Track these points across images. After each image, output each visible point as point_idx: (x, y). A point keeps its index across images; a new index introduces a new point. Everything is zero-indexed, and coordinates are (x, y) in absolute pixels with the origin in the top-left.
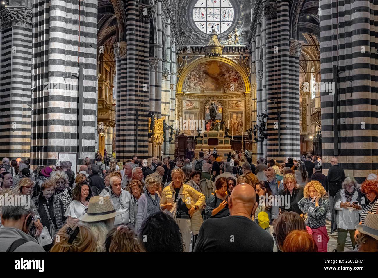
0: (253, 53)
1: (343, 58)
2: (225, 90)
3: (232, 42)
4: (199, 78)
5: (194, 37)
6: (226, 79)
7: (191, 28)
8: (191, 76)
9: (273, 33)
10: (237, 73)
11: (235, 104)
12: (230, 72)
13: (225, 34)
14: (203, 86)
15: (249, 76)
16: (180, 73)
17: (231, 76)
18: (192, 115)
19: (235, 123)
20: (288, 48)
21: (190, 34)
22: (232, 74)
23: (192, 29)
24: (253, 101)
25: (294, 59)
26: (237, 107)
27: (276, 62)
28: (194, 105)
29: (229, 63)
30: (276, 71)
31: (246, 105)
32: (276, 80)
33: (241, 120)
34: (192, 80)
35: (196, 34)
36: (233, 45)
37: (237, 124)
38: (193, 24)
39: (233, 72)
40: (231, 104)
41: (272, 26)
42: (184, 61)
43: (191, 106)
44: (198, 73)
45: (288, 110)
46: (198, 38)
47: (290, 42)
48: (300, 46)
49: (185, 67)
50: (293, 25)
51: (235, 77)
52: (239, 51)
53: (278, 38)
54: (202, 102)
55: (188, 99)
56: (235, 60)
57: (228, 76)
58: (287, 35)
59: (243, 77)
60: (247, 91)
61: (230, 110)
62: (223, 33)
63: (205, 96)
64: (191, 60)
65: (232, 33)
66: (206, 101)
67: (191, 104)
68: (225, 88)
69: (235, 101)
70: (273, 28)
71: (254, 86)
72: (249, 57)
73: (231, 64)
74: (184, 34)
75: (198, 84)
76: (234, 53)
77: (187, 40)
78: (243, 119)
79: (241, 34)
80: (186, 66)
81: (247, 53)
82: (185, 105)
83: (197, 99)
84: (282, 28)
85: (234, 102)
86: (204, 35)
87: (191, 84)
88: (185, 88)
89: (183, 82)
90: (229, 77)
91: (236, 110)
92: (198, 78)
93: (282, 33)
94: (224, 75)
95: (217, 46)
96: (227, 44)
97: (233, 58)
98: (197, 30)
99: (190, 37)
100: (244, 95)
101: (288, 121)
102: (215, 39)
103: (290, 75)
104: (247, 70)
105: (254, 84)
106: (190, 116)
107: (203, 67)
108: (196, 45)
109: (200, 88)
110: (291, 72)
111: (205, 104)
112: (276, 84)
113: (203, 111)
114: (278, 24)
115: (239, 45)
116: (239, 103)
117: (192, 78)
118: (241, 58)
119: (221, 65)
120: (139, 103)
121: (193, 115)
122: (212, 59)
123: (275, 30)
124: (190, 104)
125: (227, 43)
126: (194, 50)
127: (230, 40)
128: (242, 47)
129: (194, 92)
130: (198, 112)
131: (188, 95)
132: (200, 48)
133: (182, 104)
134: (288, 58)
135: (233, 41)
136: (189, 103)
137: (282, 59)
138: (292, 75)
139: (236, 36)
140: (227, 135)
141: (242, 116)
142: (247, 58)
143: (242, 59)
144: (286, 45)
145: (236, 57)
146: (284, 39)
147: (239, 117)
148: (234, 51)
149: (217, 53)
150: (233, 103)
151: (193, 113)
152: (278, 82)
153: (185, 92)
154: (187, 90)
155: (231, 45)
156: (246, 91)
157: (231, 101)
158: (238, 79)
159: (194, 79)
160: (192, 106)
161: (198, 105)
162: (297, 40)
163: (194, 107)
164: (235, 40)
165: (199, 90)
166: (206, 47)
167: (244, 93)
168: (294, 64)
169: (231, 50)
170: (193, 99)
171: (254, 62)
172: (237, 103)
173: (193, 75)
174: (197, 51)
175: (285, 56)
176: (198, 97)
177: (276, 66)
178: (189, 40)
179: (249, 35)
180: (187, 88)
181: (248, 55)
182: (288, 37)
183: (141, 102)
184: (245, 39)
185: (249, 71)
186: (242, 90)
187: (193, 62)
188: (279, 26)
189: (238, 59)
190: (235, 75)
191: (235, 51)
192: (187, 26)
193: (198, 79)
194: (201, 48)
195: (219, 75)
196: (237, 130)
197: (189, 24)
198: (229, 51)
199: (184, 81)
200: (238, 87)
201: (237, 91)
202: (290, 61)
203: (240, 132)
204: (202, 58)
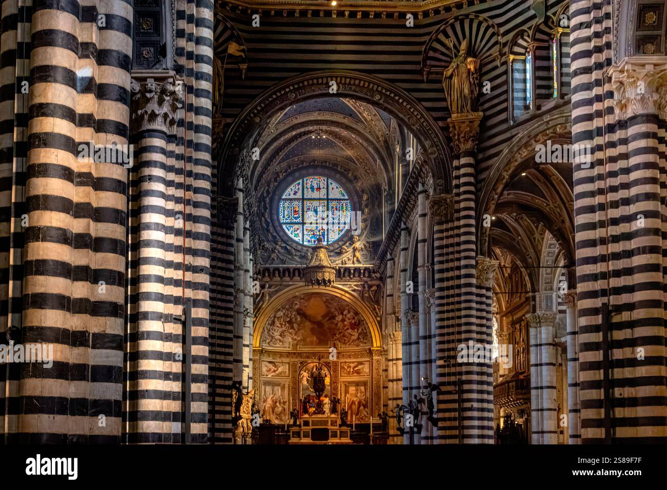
0: (389, 280)
1: (617, 291)
2: (334, 344)
3: (349, 260)
4: (290, 322)
5: (280, 250)
6: (337, 324)
7: (275, 234)
8: (276, 320)
9: (447, 246)
10: (356, 313)
11: (353, 369)
12: (344, 313)
13: (336, 246)
14: (295, 337)
15: (379, 319)
16: (257, 313)
17: (347, 320)
18: (276, 388)
19: (353, 403)
20: (474, 271)
21: (274, 245)
22: (348, 316)
23: (277, 237)
24: (391, 363)
25: (484, 292)
26: (356, 374)
27: (453, 296)
28: (280, 370)
29: (344, 297)
30: (453, 311)
31: (374, 371)
32: (453, 326)
33: (364, 397)
34: (278, 327)
35: (284, 245)
36: (349, 265)
37: (356, 403)
38: (279, 229)
39: (349, 312)
40: (346, 367)
41: (445, 234)
42: (263, 293)
43: (274, 371)
44: (288, 314)
45: (475, 377)
46: (289, 252)
47: (477, 262)
48: (494, 269)
49: (265, 304)
50: (482, 234)
51: (353, 321)
52: (362, 276)
53: (457, 256)
54: (294, 364)
55: (270, 359)
56: (354, 290)
57: (340, 319)
58: (472, 250)
59: (368, 321)
60: (375, 345)
61: (344, 378)
62: (331, 245)
63: (300, 355)
64: (277, 291)
65: (348, 244)
66: (301, 363)
67: (276, 369)
68: (336, 340)
69: (353, 363)
70: (447, 237)
71: (392, 336)
72: (378, 286)
73: (346, 299)
74: (263, 246)
75: (286, 334)
76: (351, 279)
77: (269, 257)
78: (368, 394)
79: (365, 245)
80: (267, 302)
81: (375, 280)
82: (264, 369)
83: (286, 360)
84: (463, 238)
85: (352, 365)
86: (299, 248)
87: (276, 334)
88: (266, 341)
89: (261, 330)
90: (343, 320)
91: (355, 378)
92: (287, 322)
93: (463, 247)
94: (334, 317)
95: (328, 267)
96: (339, 264)
97: (349, 287)
98: (285, 238)
99: (273, 251)
100: (370, 352)
101: (475, 396)
102: (323, 254)
103: (478, 317)
104: (375, 309)
105: (392, 334)
106: (273, 390)
107: (296, 304)
108: (285, 266)
109: (290, 340)
110: (479, 314)
111: (299, 367)
112: (453, 333)
113: (296, 382)
114: (456, 231)
115: (361, 265)
116: (360, 367)
117: (277, 323)
118: (364, 287)
119: (331, 300)
120: (218, 366)
121: (279, 388)
122: (316, 289)
123: (451, 241)
124: (273, 368)
125: (340, 262)
126: (281, 274)
127: (345, 257)
128: (366, 269)
129: (280, 347)
130: (287, 382)
131: (269, 353)
132: (291, 270)
133: (260, 368)
134: (474, 290)
135: (350, 258)
136: (271, 366)
137: (463, 290)
138: (481, 318)
139: (355, 250)
140: (344, 423)
141: (365, 389)
142: (374, 288)
143: (367, 289)
144: (472, 266)
145: (355, 285)
146: (466, 258)
147: (361, 392)
148: (352, 276)
149: (327, 279)
150: (350, 367)
151: (279, 385)
152: (456, 329)
153: (266, 347)
154: (268, 343)
155: (347, 266)
156: (372, 346)
157: (345, 362)
158: (359, 324)
159: (281, 324)
160: (277, 372)
161: (287, 371)
162: (488, 259)
163: (281, 373)
164: (354, 256)
165: (289, 343)
166: (308, 268)
167: (370, 349)
168: (484, 299)
169: (347, 274)
170: (278, 360)
171: (391, 295)
172: (356, 366)
173: (278, 318)
174: (287, 275)
175: (469, 285)
176: (287, 357)
177: (453, 303)
178: (272, 256)
179: (382, 247)
180: (267, 341)
181: (377, 282)
182: (473, 254)
183: (221, 364)
184: (371, 255)
185: (379, 310)
186: (365, 343)
187: (279, 294)
188: (458, 235)
189: (360, 289)
190: (354, 318)
191: (354, 276)
192: (268, 231)
193: (287, 325)
194: (295, 269)
195: (324, 316)
196: (357, 414)
197: (272, 229)
198: (344, 276)
199: (264, 329)
200: (358, 338)
201: (358, 346)
202: (478, 295)
203: (362, 419)
204: (298, 287)
